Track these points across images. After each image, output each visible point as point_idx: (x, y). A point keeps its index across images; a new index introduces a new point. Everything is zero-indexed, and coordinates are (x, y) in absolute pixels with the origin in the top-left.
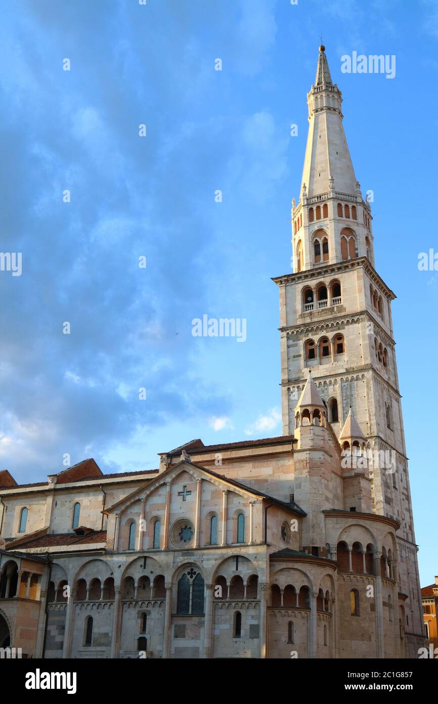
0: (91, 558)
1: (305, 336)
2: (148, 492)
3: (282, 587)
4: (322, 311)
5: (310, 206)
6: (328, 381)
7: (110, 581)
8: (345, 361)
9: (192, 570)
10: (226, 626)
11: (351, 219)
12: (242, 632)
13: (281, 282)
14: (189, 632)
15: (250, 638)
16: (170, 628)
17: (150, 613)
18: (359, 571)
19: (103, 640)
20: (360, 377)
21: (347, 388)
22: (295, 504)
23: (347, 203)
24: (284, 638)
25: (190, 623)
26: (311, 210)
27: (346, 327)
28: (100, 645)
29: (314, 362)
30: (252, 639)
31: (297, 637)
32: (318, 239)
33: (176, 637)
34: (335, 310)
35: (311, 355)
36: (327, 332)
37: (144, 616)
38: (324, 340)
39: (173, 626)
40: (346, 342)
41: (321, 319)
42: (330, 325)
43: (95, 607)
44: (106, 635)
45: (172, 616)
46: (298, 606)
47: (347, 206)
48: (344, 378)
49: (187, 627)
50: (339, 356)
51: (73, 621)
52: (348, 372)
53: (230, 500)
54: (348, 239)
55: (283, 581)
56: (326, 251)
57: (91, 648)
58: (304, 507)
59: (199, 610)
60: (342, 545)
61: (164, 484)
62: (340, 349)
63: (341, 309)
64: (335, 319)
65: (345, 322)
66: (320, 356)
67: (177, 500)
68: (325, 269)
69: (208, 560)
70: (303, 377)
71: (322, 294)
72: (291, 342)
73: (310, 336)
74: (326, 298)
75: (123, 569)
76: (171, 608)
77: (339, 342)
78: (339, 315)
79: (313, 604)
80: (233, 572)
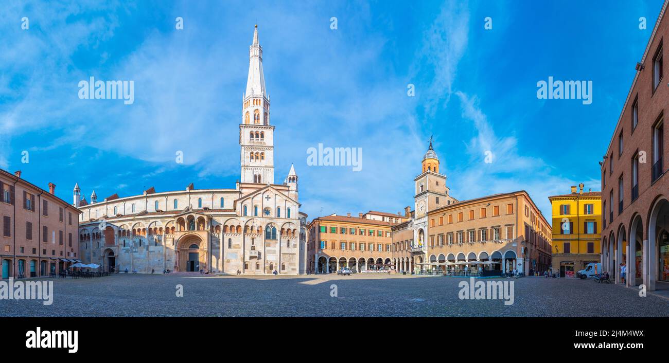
0: (230, 217)
1: (251, 150)
2: (254, 195)
4: (257, 142)
5: (254, 98)
6: (258, 168)
7: (239, 226)
8: (263, 163)
9: (272, 225)
10: (284, 244)
11: (267, 110)
12: (290, 246)
13: (243, 127)
14: (271, 245)
15: (293, 248)
17: (256, 238)
19: (237, 247)
20: (270, 169)
21: (265, 172)
23: (266, 102)
26: (254, 100)
27: (266, 150)
29: (253, 160)
32: (256, 113)
33: (267, 246)
34: (262, 143)
35: (252, 158)
36: (259, 150)
37: (253, 239)
38: (257, 153)
39: (266, 243)
40: (265, 156)
41: (257, 145)
42: (260, 148)
43: (233, 235)
44: (238, 245)
45: (265, 239)
47: (266, 104)
48: (264, 168)
49: (270, 243)
51: (223, 239)
52: (265, 166)
53: (286, 203)
54: (266, 117)
56: (258, 119)
57: (232, 249)
59: (274, 238)
62: (263, 158)
63: (264, 143)
65: (265, 148)
66: (255, 159)
67: (265, 200)
68: (258, 126)
69: (278, 222)
70: (249, 165)
73: (253, 150)
74: (258, 137)
75: (244, 222)
76: (263, 237)
77: (263, 155)
78: (263, 145)
80: (288, 227)
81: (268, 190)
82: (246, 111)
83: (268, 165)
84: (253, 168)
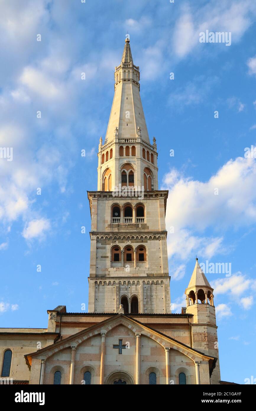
1: (113, 243)
4: (129, 225)
5: (121, 145)
6: (131, 281)
8: (146, 268)
11: (151, 163)
13: (95, 196)
20: (160, 282)
21: (147, 290)
23: (149, 151)
26: (121, 148)
27: (149, 241)
29: (119, 264)
32: (126, 171)
34: (140, 226)
35: (116, 258)
36: (132, 242)
38: (129, 248)
40: (147, 253)
41: (127, 231)
42: (135, 237)
48: (146, 281)
50: (140, 264)
52: (149, 276)
54: (148, 176)
56: (131, 181)
61: (99, 335)
62: (141, 258)
63: (145, 226)
64: (140, 233)
65: (148, 237)
66: (124, 260)
70: (109, 275)
71: (128, 212)
72: (100, 245)
73: (117, 243)
74: (131, 216)
77: (142, 252)
78: (143, 231)
81: (121, 325)
82: (104, 169)
83: (154, 272)
84: (117, 281)
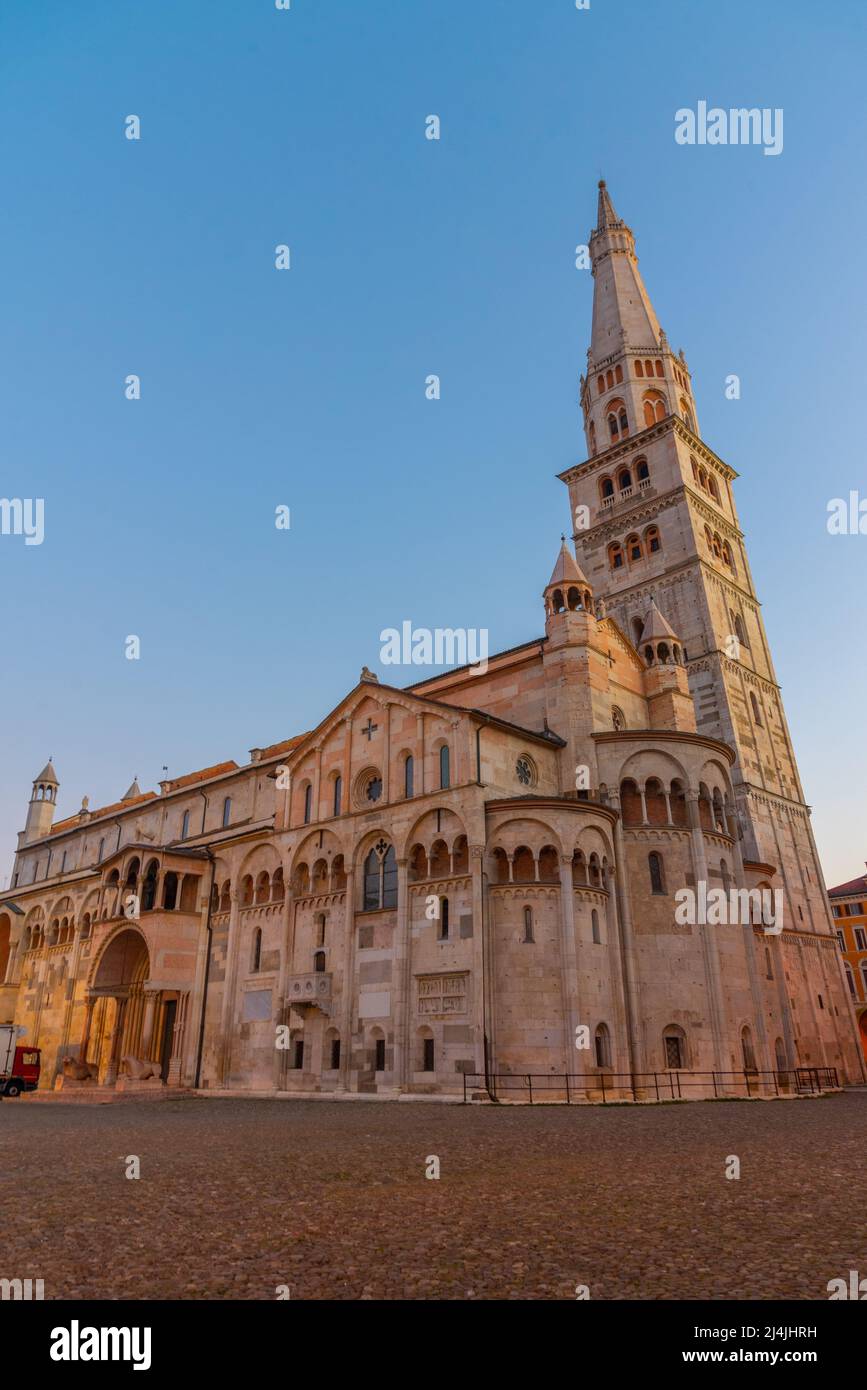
0: (257, 843)
1: (606, 539)
2: (323, 737)
3: (510, 852)
4: (626, 501)
5: (599, 374)
6: (642, 590)
7: (280, 872)
8: (662, 560)
9: (382, 841)
11: (656, 377)
12: (451, 929)
13: (569, 478)
14: (378, 938)
15: (461, 937)
16: (352, 933)
17: (328, 912)
18: (658, 822)
19: (272, 963)
20: (686, 575)
22: (547, 730)
23: (648, 358)
24: (518, 934)
25: (377, 923)
26: (601, 378)
27: (660, 514)
28: (269, 969)
29: (621, 571)
30: (465, 938)
31: (540, 931)
32: (614, 413)
33: (362, 946)
34: (643, 495)
35: (617, 562)
36: (635, 527)
37: (322, 919)
38: (633, 538)
39: (358, 931)
40: (662, 534)
41: (625, 511)
42: (638, 517)
43: (263, 914)
44: (276, 953)
45: (356, 915)
46: (537, 879)
47: (648, 363)
48: (664, 581)
49: (376, 929)
50: (655, 556)
51: (238, 936)
52: (669, 571)
53: (427, 727)
54: (654, 404)
55: (510, 840)
56: (625, 424)
57: (260, 975)
58: (562, 734)
59: (391, 901)
60: (628, 785)
61: (343, 722)
62: (655, 546)
63: (650, 492)
64: (644, 506)
65: (658, 508)
66: (629, 561)
67: (360, 740)
68: (623, 447)
69: (399, 822)
70: (608, 593)
71: (625, 480)
72: (589, 552)
73: (614, 538)
74: (630, 483)
75: (293, 852)
76: (354, 903)
77: (653, 537)
78: (647, 501)
79: (566, 873)
80: (435, 835)
81: (367, 698)
83: (676, 562)
84: (621, 598)
